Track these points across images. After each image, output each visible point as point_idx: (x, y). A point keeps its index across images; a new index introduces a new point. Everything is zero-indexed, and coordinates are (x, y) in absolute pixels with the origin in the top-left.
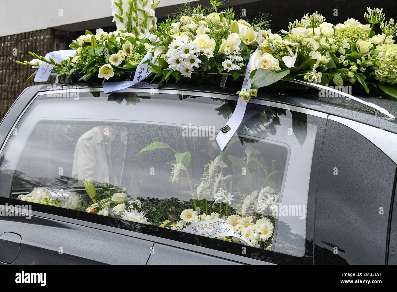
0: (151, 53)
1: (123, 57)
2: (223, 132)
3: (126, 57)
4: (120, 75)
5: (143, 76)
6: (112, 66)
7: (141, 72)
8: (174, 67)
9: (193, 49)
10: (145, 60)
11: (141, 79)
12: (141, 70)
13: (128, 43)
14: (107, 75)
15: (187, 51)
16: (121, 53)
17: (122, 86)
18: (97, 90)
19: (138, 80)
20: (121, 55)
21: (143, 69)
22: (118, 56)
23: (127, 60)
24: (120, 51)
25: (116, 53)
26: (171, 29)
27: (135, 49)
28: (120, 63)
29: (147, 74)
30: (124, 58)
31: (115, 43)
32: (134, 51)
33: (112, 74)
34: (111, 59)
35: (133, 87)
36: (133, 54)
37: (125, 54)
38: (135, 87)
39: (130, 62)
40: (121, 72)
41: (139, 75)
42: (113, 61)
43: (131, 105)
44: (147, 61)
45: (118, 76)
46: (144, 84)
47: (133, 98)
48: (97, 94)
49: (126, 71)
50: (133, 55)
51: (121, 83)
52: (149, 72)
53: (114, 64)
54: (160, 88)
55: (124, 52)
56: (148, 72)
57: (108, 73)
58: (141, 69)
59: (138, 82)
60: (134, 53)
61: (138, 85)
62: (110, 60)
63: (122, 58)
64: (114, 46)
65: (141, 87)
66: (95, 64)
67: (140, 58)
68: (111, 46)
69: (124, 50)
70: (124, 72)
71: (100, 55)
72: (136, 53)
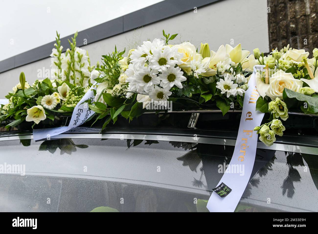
0: (93, 91)
1: (58, 100)
2: (219, 194)
3: (61, 100)
4: (53, 120)
5: (82, 119)
6: (45, 109)
7: (79, 114)
8: (141, 87)
9: (172, 59)
10: (85, 100)
11: (79, 123)
12: (79, 112)
13: (65, 85)
14: (37, 118)
15: (162, 62)
16: (56, 95)
17: (56, 132)
18: (27, 137)
19: (75, 124)
20: (55, 98)
21: (81, 111)
22: (52, 98)
23: (63, 104)
24: (55, 93)
25: (51, 94)
26: (120, 60)
27: (73, 91)
28: (55, 106)
29: (87, 117)
30: (60, 100)
31: (50, 85)
32: (71, 92)
33: (43, 117)
34: (44, 101)
35: (69, 132)
36: (70, 95)
37: (60, 97)
38: (71, 132)
39: (66, 105)
40: (56, 117)
41: (77, 118)
42: (46, 104)
43: (66, 155)
44: (86, 101)
45: (52, 120)
46: (83, 129)
47: (69, 146)
48: (27, 143)
49: (62, 116)
50: (70, 97)
51: (55, 129)
52: (89, 114)
53: (47, 106)
54: (103, 133)
55: (60, 95)
56: (87, 115)
57: (39, 117)
58: (79, 110)
59: (75, 126)
60: (72, 94)
61: (74, 131)
62: (43, 103)
63: (56, 100)
64: (48, 87)
65: (79, 132)
66: (25, 106)
67: (78, 100)
68: (44, 87)
69: (60, 93)
70: (60, 118)
71: (31, 97)
72: (74, 95)
